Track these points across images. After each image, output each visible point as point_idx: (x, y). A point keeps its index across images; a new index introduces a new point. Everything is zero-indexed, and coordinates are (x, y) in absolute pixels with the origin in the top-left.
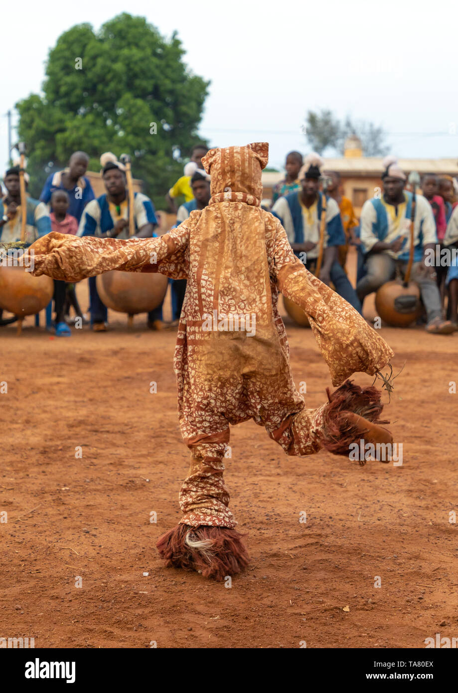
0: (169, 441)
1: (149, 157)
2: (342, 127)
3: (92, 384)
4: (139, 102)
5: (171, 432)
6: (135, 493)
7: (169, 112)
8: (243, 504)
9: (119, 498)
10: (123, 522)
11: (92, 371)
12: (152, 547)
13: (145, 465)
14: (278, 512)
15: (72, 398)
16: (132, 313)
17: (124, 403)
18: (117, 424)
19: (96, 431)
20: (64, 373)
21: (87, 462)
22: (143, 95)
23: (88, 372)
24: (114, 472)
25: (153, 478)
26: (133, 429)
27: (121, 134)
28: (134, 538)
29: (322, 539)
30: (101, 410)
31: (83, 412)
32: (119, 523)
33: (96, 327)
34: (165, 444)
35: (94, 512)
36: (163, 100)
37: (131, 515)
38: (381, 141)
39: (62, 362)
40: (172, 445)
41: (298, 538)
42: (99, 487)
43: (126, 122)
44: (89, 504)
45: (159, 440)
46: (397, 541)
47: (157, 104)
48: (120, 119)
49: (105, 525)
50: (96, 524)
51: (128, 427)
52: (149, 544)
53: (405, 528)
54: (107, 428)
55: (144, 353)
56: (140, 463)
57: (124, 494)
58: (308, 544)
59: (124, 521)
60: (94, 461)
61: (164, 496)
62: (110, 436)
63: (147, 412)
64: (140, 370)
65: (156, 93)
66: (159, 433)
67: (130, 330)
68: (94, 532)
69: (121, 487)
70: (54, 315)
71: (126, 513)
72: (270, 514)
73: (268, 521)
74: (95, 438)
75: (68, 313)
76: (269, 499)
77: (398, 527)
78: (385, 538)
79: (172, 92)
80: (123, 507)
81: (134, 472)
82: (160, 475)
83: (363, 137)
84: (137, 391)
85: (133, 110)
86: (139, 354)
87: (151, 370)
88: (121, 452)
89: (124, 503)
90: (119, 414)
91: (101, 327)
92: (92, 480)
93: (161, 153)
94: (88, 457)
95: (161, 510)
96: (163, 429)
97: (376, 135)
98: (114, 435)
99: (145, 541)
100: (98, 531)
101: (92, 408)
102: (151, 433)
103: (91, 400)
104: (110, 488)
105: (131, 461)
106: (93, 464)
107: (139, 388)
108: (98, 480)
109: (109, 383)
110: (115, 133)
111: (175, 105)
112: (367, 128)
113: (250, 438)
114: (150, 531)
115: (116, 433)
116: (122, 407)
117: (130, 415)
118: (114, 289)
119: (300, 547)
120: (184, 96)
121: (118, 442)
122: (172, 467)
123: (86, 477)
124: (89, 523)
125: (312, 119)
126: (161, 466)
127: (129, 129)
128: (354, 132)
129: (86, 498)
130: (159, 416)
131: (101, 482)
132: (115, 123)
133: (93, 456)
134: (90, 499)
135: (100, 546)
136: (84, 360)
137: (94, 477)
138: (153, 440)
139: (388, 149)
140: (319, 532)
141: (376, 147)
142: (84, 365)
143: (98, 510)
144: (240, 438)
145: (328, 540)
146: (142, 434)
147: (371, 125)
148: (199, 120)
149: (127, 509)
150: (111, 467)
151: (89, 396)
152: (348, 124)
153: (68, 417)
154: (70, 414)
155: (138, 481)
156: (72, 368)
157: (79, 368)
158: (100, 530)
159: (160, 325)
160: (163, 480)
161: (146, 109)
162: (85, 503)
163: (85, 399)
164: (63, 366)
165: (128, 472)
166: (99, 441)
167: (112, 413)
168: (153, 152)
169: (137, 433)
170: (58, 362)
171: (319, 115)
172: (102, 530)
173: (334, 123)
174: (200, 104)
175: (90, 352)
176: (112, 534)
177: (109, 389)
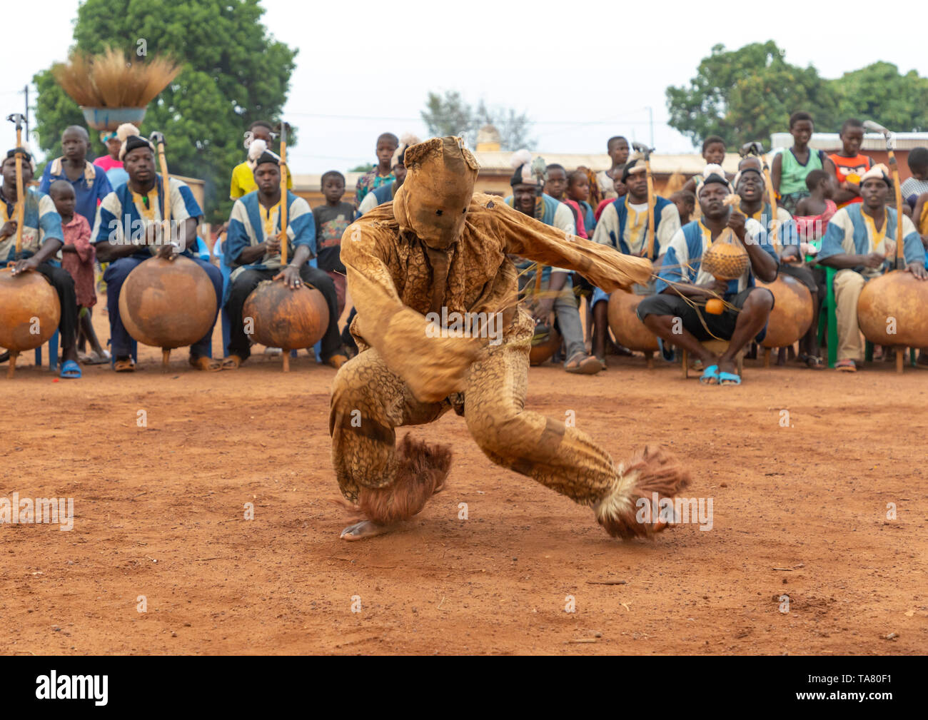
0: (195, 509)
1: (215, 149)
2: (474, 114)
3: (99, 438)
4: (203, 76)
5: (200, 499)
6: (135, 578)
7: (243, 90)
8: (282, 590)
9: (112, 584)
10: (111, 616)
11: (104, 422)
12: (145, 648)
13: (154, 542)
14: (329, 599)
15: (70, 456)
16: (167, 346)
17: (140, 462)
18: (126, 489)
19: (95, 498)
20: (64, 424)
21: (75, 538)
22: (208, 67)
23: (98, 422)
24: (111, 551)
25: (163, 558)
26: (147, 496)
27: (177, 117)
28: (123, 637)
29: (384, 633)
30: (108, 471)
31: (82, 474)
32: (104, 617)
33: (118, 366)
34: (188, 514)
35: (73, 603)
36: (236, 74)
37: (123, 607)
38: (525, 132)
39: (65, 409)
40: (197, 515)
41: (351, 632)
42: (86, 571)
43: (184, 103)
44: (66, 592)
45: (181, 509)
46: (486, 635)
47: (225, 79)
48: (176, 98)
49: (85, 621)
50: (72, 619)
51: (141, 493)
52: (143, 645)
53: (499, 617)
54: (112, 493)
55: (180, 398)
56: (148, 538)
57: (120, 579)
58: (363, 640)
59: (113, 614)
60: (86, 537)
61: (174, 581)
62: (112, 504)
63: (172, 473)
64: (170, 420)
65: (225, 64)
66: (183, 500)
67: (166, 369)
68: (67, 630)
69: (117, 570)
70: (60, 351)
71: (117, 604)
72: (318, 602)
73: (314, 612)
74: (92, 507)
75: (82, 348)
76: (320, 583)
77: (490, 616)
78: (469, 631)
79: (245, 63)
80: (114, 596)
81: (139, 550)
82: (173, 554)
83: (500, 127)
84: (162, 447)
85: (195, 86)
86: (173, 399)
87: (186, 420)
88: (125, 524)
89: (117, 591)
90: (131, 477)
91: (126, 366)
92: (77, 562)
93: (232, 144)
94: (78, 532)
95: (167, 600)
96: (189, 495)
97: (518, 124)
98: (119, 503)
99: (137, 640)
100: (73, 628)
101: (95, 469)
102: (172, 500)
103: (95, 459)
104: (102, 571)
105: (138, 537)
106: (82, 541)
107: (166, 442)
108: (86, 561)
109: (125, 437)
110: (170, 116)
111: (250, 81)
112: (507, 116)
113: (307, 505)
114: (146, 628)
115: (123, 500)
116: (137, 467)
117: (147, 476)
118: (143, 313)
119: (352, 644)
120: (262, 69)
121: (123, 512)
122: (192, 543)
123: (70, 558)
124: (62, 618)
125: (434, 103)
126: (178, 541)
127: (188, 111)
128: (489, 121)
129: (65, 585)
130: (187, 478)
131: (89, 565)
132: (169, 104)
133: (84, 530)
134: (70, 587)
135: (73, 648)
136: (94, 408)
137: (81, 557)
138: (172, 509)
139: (534, 143)
140: (381, 624)
141: (518, 140)
142: (95, 413)
143: (78, 601)
144: (294, 505)
145: (392, 634)
146: (159, 501)
147: (512, 113)
148: (283, 100)
149: (120, 599)
150: (107, 545)
151: (94, 453)
152: (482, 110)
153: (60, 481)
154: (64, 477)
155: (141, 562)
156: (77, 418)
157: (87, 418)
158: (77, 626)
159: (207, 362)
160: (177, 560)
161: (212, 86)
162: (61, 592)
163: (88, 458)
164: (65, 415)
165: (129, 551)
166: (97, 511)
167: (123, 474)
168: (221, 143)
169: (152, 501)
170: (60, 410)
171: (444, 99)
172: (79, 628)
173: (462, 109)
174: (284, 79)
175: (106, 398)
176: (93, 632)
177: (123, 445)
